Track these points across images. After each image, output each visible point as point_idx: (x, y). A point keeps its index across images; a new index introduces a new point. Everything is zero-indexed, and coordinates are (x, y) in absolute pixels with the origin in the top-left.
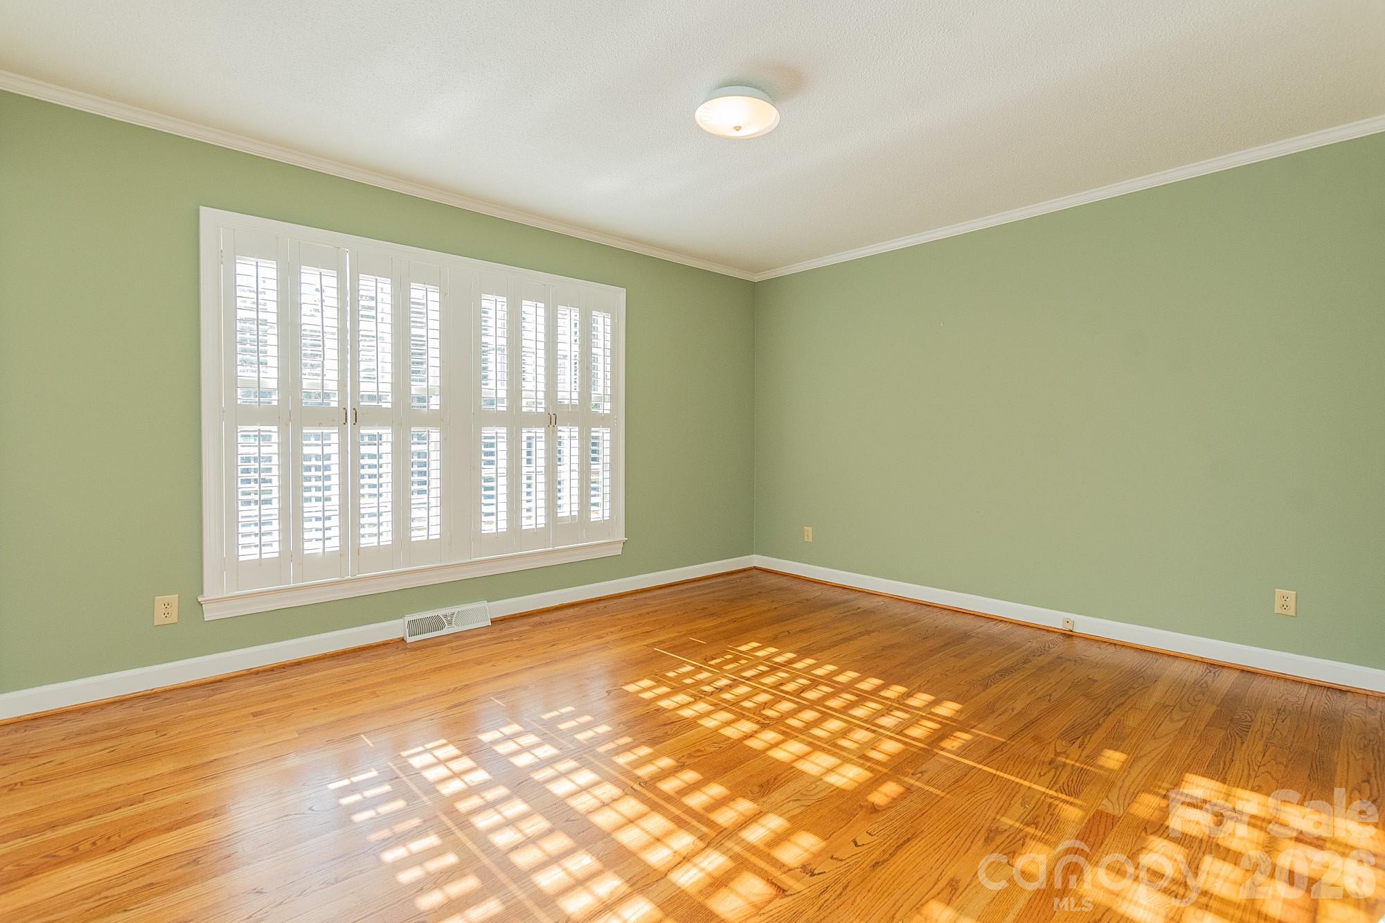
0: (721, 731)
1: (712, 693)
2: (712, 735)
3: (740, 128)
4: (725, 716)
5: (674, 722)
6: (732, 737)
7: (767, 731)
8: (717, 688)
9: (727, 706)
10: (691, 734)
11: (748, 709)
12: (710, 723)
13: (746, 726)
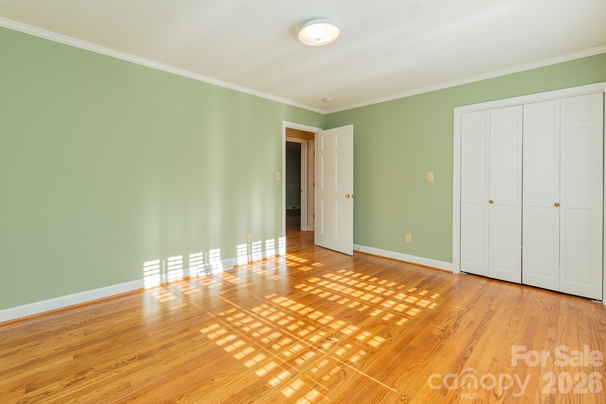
0: (324, 314)
1: (332, 336)
2: (327, 313)
3: (320, 39)
4: (323, 321)
5: (345, 318)
6: (319, 312)
7: (304, 314)
8: (330, 340)
9: (322, 327)
10: (336, 312)
11: (312, 325)
12: (329, 318)
13: (312, 317)
